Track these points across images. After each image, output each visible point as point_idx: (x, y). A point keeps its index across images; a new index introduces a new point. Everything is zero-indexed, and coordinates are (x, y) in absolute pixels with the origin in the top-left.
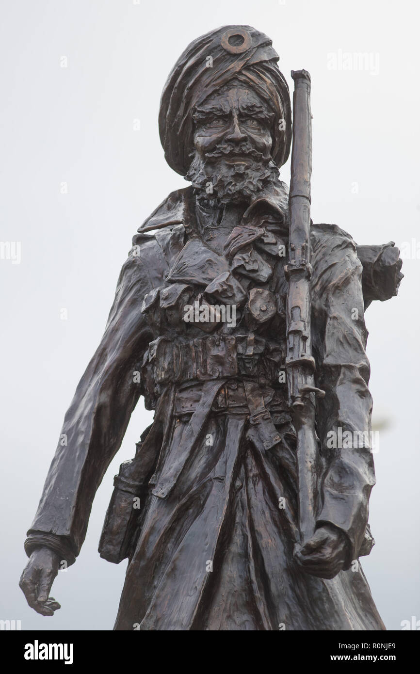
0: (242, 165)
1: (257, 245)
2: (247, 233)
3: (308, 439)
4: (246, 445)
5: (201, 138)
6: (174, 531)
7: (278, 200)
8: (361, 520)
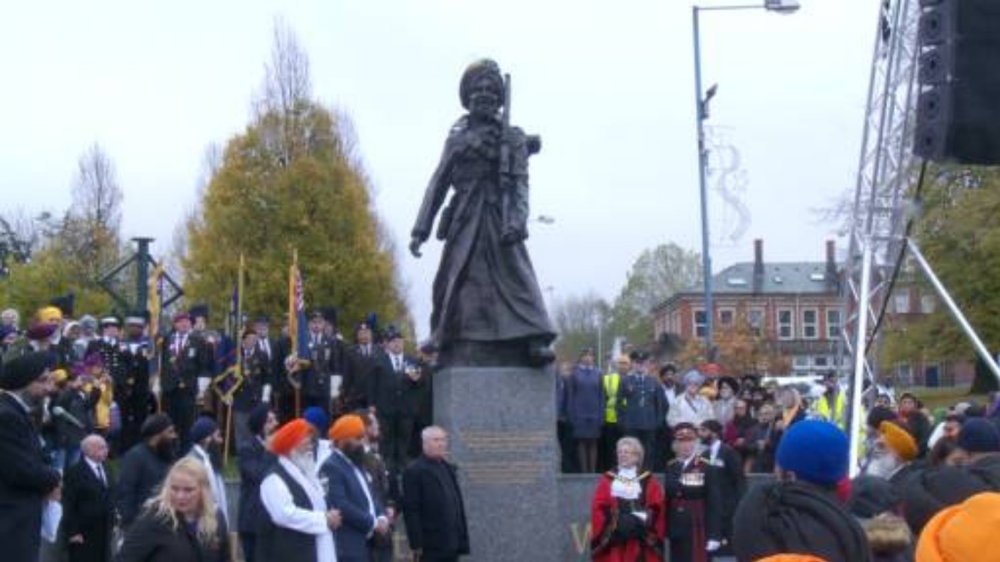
0: (486, 106)
1: (491, 133)
2: (487, 128)
3: (506, 200)
4: (486, 202)
5: (474, 96)
6: (460, 231)
7: (498, 117)
8: (523, 225)
